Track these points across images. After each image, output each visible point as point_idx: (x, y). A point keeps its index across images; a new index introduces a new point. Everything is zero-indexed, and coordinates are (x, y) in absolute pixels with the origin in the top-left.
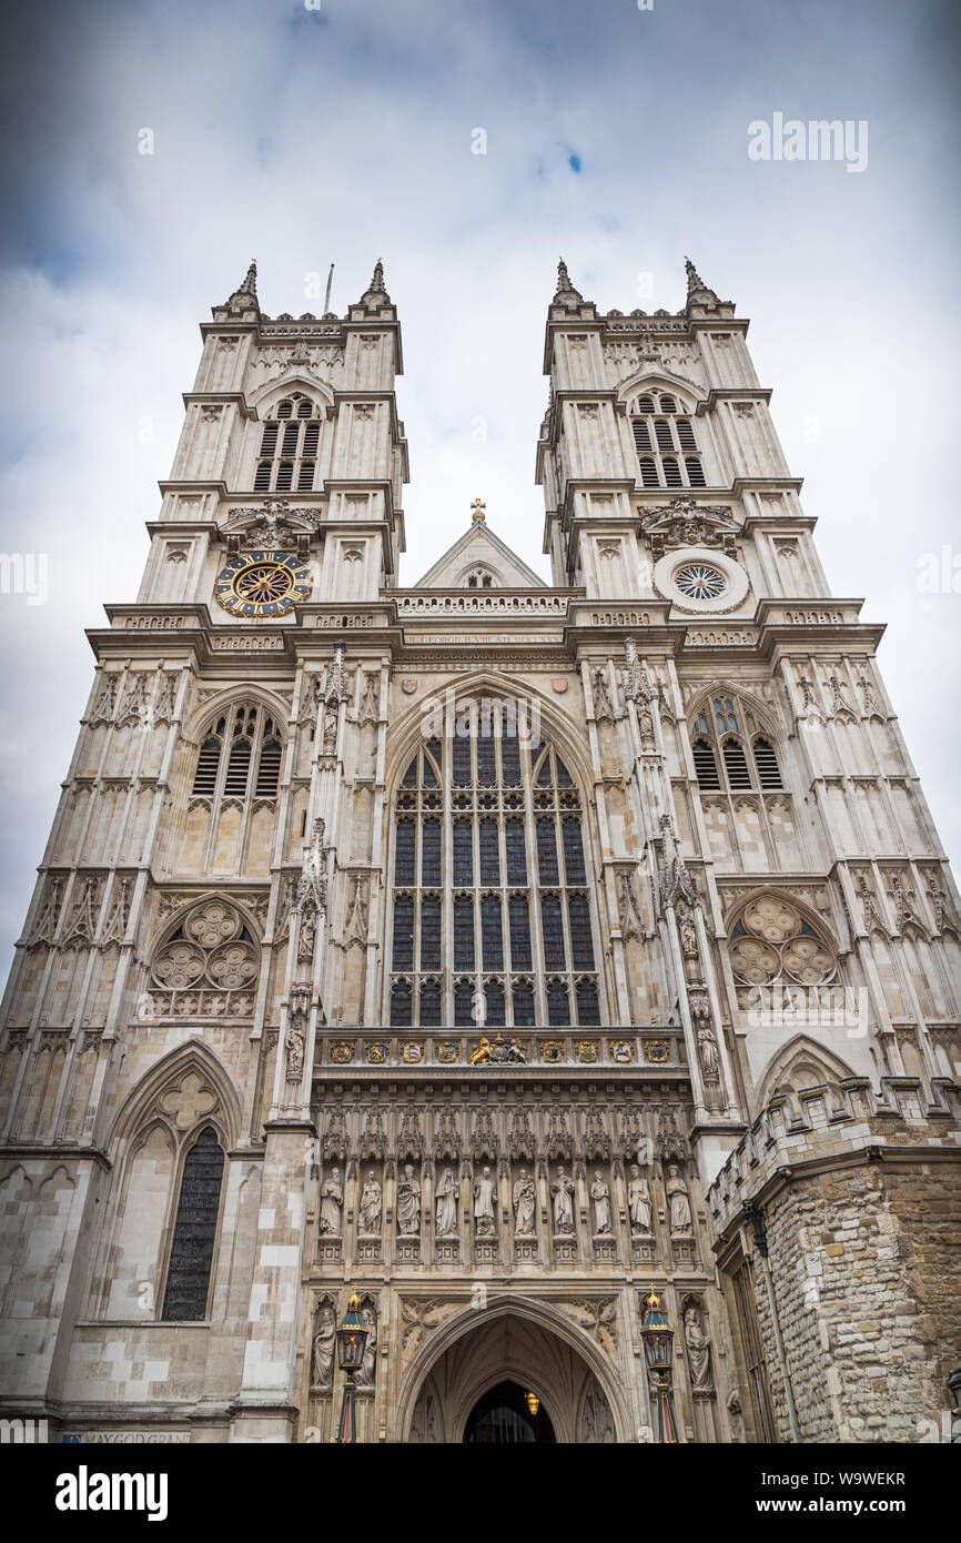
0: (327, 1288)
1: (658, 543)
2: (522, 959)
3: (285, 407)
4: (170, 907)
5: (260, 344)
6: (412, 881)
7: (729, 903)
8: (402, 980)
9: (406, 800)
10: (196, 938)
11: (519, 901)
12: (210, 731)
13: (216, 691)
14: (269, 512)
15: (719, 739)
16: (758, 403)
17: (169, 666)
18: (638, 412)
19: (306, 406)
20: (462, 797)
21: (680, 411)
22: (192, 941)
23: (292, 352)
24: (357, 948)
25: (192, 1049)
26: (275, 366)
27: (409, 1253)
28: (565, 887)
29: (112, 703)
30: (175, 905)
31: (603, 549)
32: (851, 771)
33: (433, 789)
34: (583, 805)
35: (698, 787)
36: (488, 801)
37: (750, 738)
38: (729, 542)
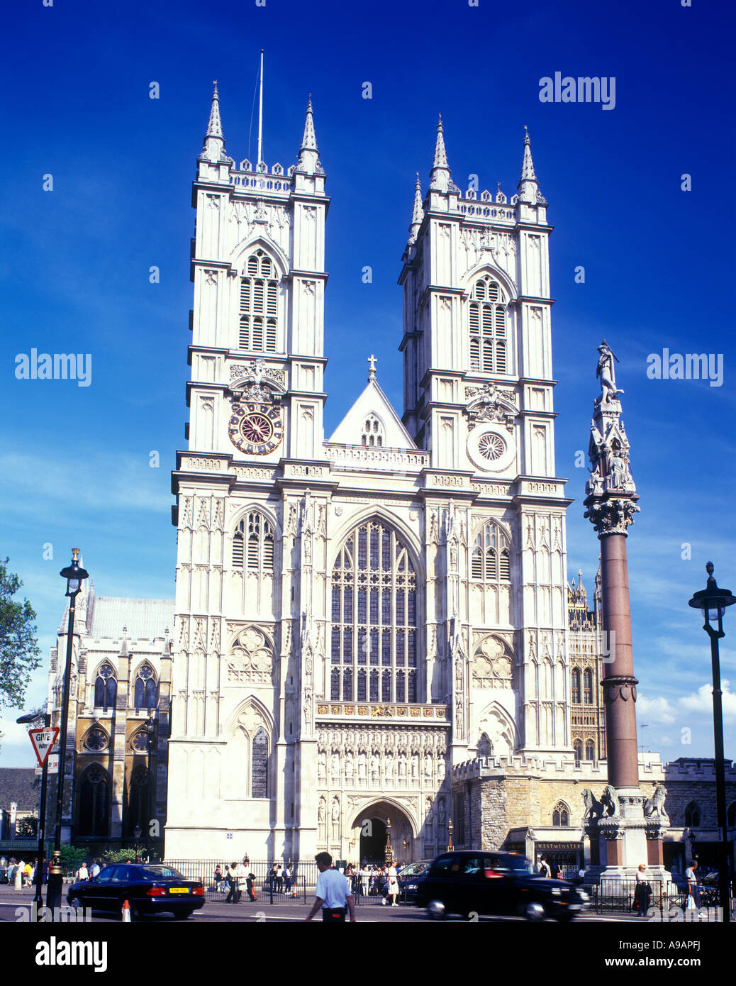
0: (323, 793)
1: (472, 418)
2: (387, 661)
3: (253, 259)
4: (232, 631)
5: (233, 198)
6: (339, 621)
7: (476, 640)
8: (336, 668)
9: (336, 577)
10: (245, 645)
11: (387, 633)
12: (236, 529)
13: (239, 505)
14: (254, 370)
15: (486, 549)
16: (546, 308)
17: (218, 494)
18: (475, 299)
19: (267, 261)
20: (363, 575)
21: (499, 301)
22: (243, 647)
23: (255, 208)
24: (320, 658)
25: (251, 698)
26: (244, 222)
27: (350, 782)
28: (407, 627)
29: (191, 517)
30: (234, 630)
31: (444, 422)
32: (540, 581)
33: (349, 571)
34: (419, 584)
35: (471, 580)
36: (375, 579)
37: (500, 550)
38: (510, 422)
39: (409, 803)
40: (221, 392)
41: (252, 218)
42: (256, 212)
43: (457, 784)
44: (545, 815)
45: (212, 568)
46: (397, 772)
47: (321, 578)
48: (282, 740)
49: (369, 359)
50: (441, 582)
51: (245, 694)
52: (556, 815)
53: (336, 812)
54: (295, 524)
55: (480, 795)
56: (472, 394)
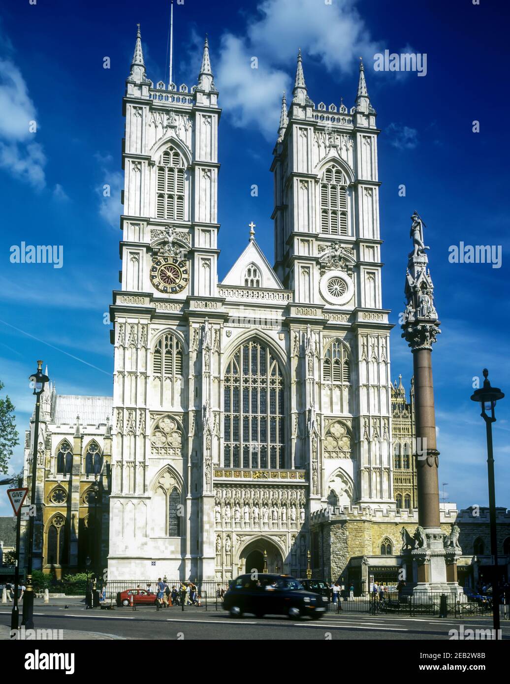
0: (219, 533)
1: (324, 267)
2: (264, 440)
5: (152, 109)
6: (230, 412)
7: (326, 424)
8: (227, 445)
9: (227, 380)
10: (163, 429)
11: (264, 420)
12: (156, 347)
13: (157, 329)
14: (168, 233)
15: (333, 360)
16: (375, 189)
17: (142, 321)
18: (325, 182)
20: (246, 379)
21: (342, 183)
22: (162, 430)
23: (168, 117)
24: (216, 438)
25: (168, 466)
26: (160, 126)
27: (238, 525)
28: (278, 415)
29: (124, 338)
30: (155, 418)
31: (303, 270)
32: (371, 383)
33: (237, 376)
34: (286, 385)
35: (323, 382)
36: (255, 381)
37: (343, 361)
38: (350, 269)
39: (279, 539)
40: (145, 249)
41: (165, 124)
42: (168, 119)
43: (313, 526)
44: (375, 547)
45: (139, 374)
46: (271, 517)
47: (216, 381)
48: (189, 496)
49: (250, 225)
50: (301, 384)
51: (164, 463)
52: (383, 547)
53: (229, 546)
54: (198, 343)
55: (330, 533)
56: (323, 250)
